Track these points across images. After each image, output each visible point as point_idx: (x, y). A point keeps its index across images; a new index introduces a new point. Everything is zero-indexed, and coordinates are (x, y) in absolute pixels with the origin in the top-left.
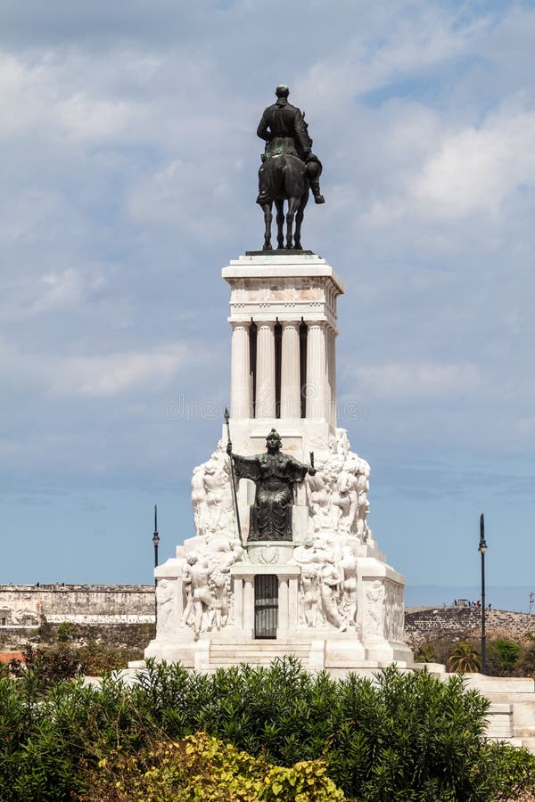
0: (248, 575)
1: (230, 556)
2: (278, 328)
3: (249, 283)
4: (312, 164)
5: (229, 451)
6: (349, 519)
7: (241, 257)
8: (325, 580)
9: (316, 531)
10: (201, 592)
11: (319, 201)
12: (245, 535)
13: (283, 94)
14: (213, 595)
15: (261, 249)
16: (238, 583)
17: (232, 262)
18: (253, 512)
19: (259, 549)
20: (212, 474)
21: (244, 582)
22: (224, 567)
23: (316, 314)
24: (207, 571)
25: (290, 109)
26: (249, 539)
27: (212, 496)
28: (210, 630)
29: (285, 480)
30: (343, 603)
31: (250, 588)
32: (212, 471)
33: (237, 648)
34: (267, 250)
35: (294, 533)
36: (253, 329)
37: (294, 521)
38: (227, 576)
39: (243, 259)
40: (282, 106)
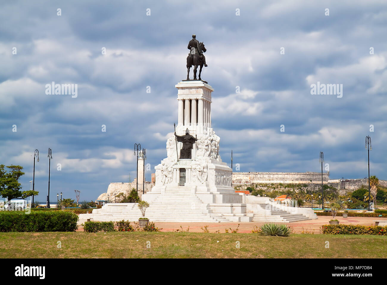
0: (178, 168)
1: (173, 163)
2: (190, 101)
3: (182, 88)
4: (201, 56)
5: (175, 134)
6: (208, 153)
7: (181, 82)
8: (197, 170)
9: (198, 156)
10: (165, 173)
11: (206, 66)
12: (179, 158)
13: (194, 37)
14: (168, 174)
15: (186, 79)
16: (175, 170)
17: (178, 83)
18: (181, 151)
19: (182, 161)
20: (171, 141)
21: (176, 170)
22: (171, 166)
23: (200, 97)
24: (166, 167)
25: (196, 41)
26: (180, 159)
27: (171, 147)
28: (167, 183)
29: (191, 142)
30: (203, 176)
31: (178, 171)
32: (171, 140)
33: (174, 188)
34: (188, 80)
35: (192, 157)
36: (184, 101)
37: (192, 153)
38: (172, 169)
39: (182, 82)
40: (194, 40)
